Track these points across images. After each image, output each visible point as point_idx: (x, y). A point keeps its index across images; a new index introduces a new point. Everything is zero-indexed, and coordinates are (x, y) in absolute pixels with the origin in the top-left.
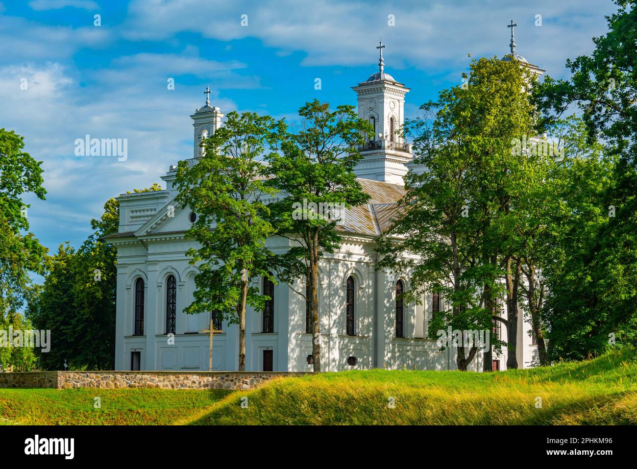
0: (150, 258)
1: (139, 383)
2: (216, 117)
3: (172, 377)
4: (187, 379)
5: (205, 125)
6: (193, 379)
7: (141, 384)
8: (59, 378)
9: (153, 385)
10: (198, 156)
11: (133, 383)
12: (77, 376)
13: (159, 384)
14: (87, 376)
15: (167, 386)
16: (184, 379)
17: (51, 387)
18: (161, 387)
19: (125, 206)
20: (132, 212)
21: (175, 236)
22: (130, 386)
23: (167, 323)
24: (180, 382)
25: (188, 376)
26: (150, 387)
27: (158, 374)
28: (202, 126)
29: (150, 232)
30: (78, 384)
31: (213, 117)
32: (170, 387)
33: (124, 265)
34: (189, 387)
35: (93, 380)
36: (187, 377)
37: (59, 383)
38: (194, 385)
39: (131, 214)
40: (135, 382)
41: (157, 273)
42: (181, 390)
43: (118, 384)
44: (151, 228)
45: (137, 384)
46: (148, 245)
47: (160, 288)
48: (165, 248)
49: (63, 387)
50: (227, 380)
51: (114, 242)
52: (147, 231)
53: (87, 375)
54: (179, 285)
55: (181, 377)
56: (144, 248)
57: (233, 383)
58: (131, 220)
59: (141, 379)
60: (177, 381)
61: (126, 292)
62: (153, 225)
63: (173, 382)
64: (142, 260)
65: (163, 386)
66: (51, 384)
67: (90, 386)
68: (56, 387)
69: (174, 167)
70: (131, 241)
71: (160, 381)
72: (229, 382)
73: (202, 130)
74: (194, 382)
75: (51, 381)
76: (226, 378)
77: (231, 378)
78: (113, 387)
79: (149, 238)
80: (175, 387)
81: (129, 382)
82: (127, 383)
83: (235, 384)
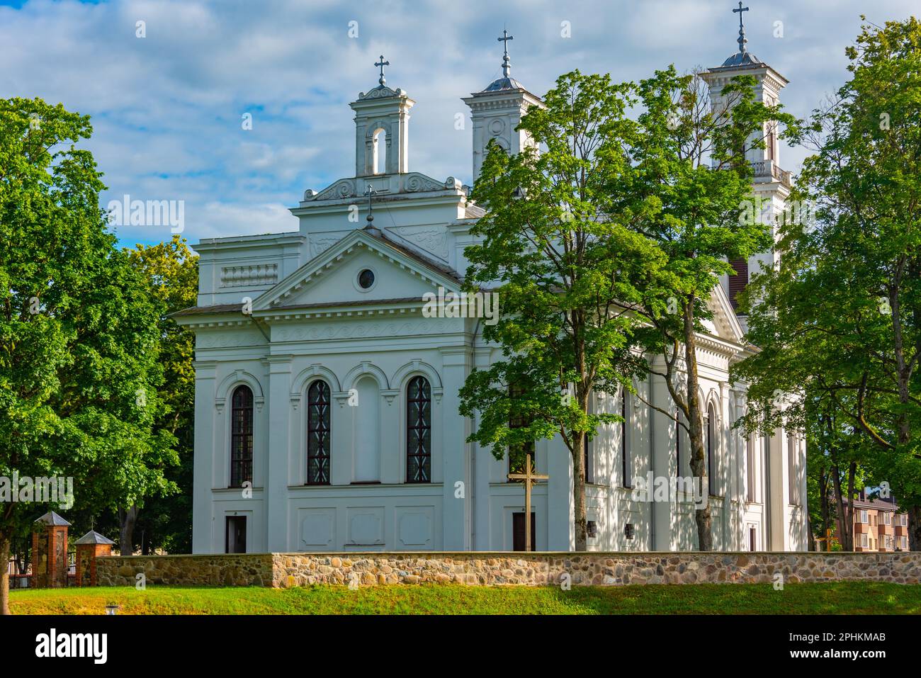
0: (274, 350)
1: (422, 576)
2: (403, 105)
3: (480, 563)
4: (507, 565)
5: (381, 119)
6: (517, 567)
7: (425, 577)
8: (275, 567)
9: (445, 579)
10: (366, 173)
11: (411, 576)
12: (309, 562)
13: (457, 576)
14: (327, 563)
15: (471, 579)
16: (502, 566)
17: (256, 583)
18: (462, 583)
19: (211, 260)
20: (226, 270)
21: (334, 311)
22: (405, 581)
23: (309, 465)
24: (496, 572)
25: (509, 561)
26: (440, 582)
27: (456, 556)
28: (372, 122)
29: (278, 304)
30: (310, 577)
31: (398, 105)
32: (477, 582)
33: (212, 364)
34: (511, 582)
35: (337, 570)
36: (507, 563)
37: (275, 576)
38: (519, 578)
39: (222, 275)
40: (414, 574)
41: (291, 377)
42: (498, 587)
43: (384, 576)
44: (282, 297)
45: (418, 577)
46: (269, 328)
47: (295, 403)
48: (307, 333)
49: (282, 585)
50: (576, 568)
51: (192, 322)
52: (273, 302)
53: (327, 561)
54: (338, 399)
55: (497, 563)
56: (259, 333)
57: (587, 573)
58: (222, 284)
59: (426, 568)
60: (489, 570)
61: (215, 412)
62: (286, 291)
63: (482, 574)
64: (258, 354)
65: (465, 581)
66: (253, 578)
67: (332, 581)
68: (269, 585)
69: (314, 193)
70: (230, 320)
71: (459, 571)
72: (581, 571)
73: (374, 128)
74: (519, 572)
75: (254, 573)
76: (573, 564)
77: (583, 564)
78: (375, 582)
79: (277, 315)
80: (486, 581)
81: (403, 573)
82: (400, 575)
83: (591, 575)
